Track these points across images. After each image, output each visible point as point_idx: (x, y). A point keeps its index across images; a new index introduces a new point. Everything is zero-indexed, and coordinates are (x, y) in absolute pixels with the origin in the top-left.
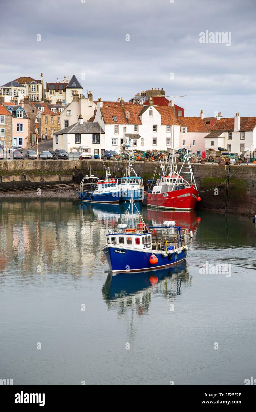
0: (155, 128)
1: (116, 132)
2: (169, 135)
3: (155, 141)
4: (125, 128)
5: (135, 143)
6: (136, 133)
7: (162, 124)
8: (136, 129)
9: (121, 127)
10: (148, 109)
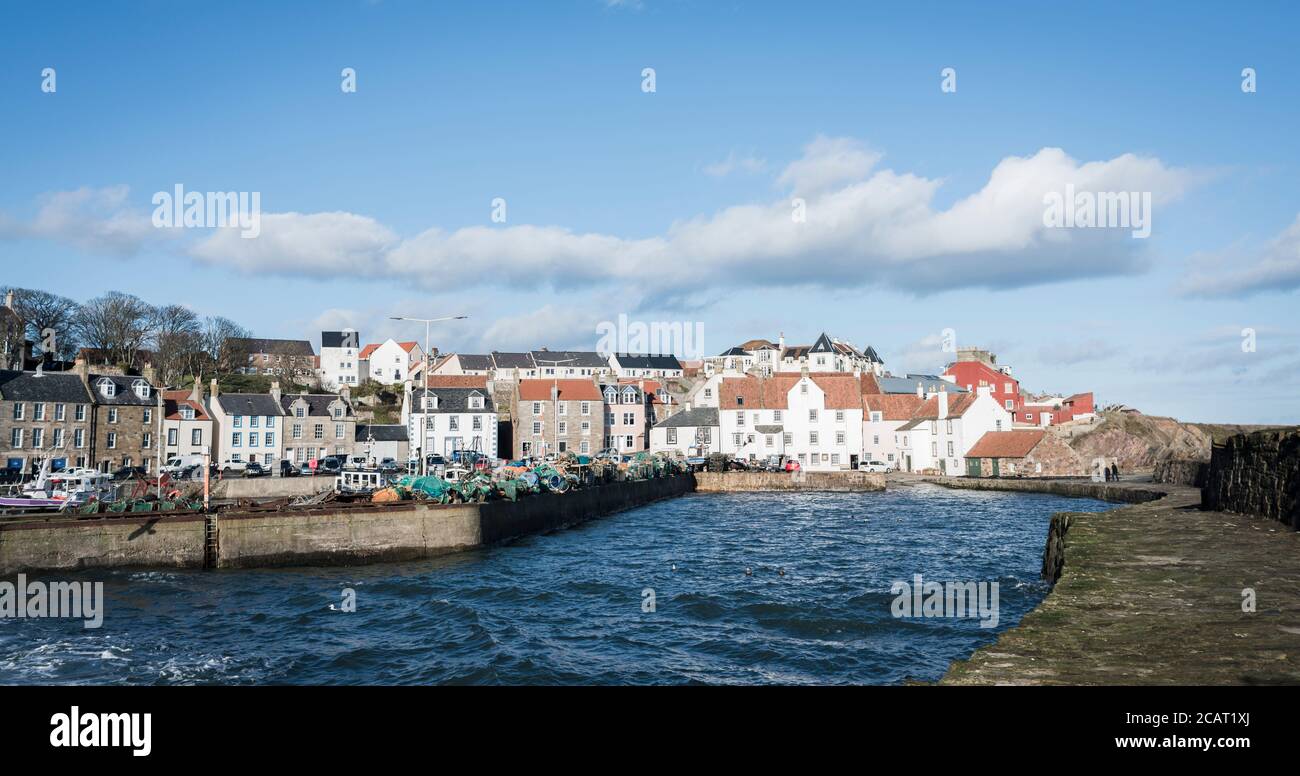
0: (813, 415)
1: (741, 422)
2: (840, 426)
3: (813, 438)
4: (756, 415)
5: (770, 442)
6: (778, 423)
7: (827, 407)
8: (777, 418)
9: (749, 414)
10: (801, 382)
